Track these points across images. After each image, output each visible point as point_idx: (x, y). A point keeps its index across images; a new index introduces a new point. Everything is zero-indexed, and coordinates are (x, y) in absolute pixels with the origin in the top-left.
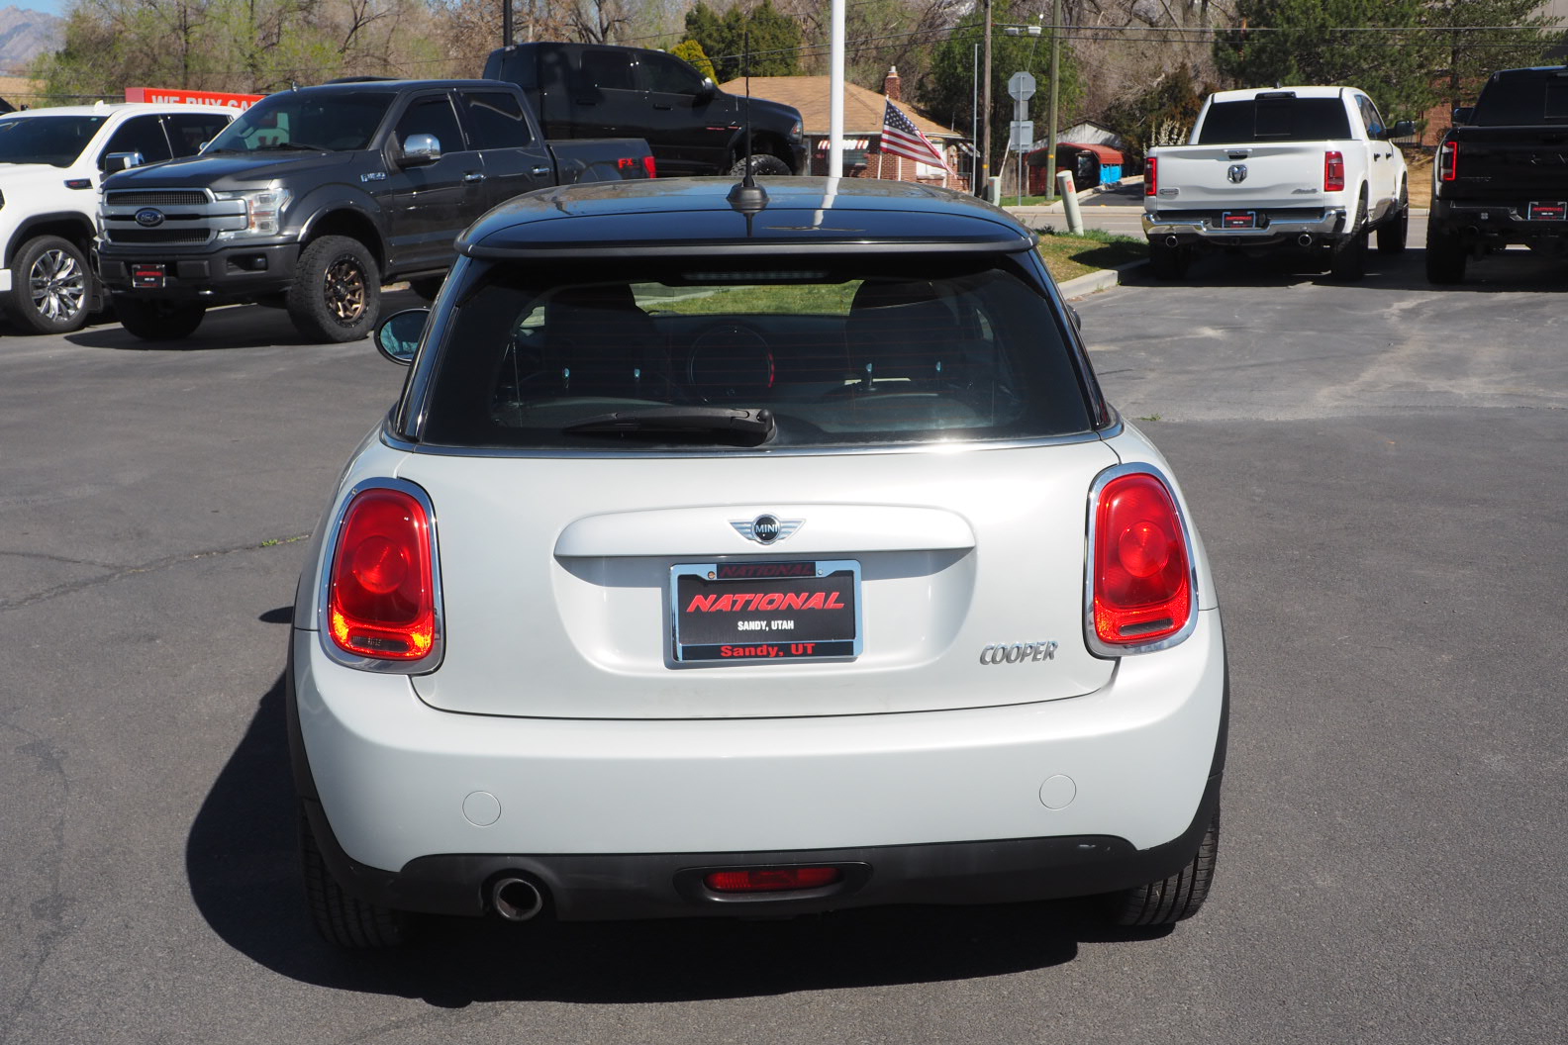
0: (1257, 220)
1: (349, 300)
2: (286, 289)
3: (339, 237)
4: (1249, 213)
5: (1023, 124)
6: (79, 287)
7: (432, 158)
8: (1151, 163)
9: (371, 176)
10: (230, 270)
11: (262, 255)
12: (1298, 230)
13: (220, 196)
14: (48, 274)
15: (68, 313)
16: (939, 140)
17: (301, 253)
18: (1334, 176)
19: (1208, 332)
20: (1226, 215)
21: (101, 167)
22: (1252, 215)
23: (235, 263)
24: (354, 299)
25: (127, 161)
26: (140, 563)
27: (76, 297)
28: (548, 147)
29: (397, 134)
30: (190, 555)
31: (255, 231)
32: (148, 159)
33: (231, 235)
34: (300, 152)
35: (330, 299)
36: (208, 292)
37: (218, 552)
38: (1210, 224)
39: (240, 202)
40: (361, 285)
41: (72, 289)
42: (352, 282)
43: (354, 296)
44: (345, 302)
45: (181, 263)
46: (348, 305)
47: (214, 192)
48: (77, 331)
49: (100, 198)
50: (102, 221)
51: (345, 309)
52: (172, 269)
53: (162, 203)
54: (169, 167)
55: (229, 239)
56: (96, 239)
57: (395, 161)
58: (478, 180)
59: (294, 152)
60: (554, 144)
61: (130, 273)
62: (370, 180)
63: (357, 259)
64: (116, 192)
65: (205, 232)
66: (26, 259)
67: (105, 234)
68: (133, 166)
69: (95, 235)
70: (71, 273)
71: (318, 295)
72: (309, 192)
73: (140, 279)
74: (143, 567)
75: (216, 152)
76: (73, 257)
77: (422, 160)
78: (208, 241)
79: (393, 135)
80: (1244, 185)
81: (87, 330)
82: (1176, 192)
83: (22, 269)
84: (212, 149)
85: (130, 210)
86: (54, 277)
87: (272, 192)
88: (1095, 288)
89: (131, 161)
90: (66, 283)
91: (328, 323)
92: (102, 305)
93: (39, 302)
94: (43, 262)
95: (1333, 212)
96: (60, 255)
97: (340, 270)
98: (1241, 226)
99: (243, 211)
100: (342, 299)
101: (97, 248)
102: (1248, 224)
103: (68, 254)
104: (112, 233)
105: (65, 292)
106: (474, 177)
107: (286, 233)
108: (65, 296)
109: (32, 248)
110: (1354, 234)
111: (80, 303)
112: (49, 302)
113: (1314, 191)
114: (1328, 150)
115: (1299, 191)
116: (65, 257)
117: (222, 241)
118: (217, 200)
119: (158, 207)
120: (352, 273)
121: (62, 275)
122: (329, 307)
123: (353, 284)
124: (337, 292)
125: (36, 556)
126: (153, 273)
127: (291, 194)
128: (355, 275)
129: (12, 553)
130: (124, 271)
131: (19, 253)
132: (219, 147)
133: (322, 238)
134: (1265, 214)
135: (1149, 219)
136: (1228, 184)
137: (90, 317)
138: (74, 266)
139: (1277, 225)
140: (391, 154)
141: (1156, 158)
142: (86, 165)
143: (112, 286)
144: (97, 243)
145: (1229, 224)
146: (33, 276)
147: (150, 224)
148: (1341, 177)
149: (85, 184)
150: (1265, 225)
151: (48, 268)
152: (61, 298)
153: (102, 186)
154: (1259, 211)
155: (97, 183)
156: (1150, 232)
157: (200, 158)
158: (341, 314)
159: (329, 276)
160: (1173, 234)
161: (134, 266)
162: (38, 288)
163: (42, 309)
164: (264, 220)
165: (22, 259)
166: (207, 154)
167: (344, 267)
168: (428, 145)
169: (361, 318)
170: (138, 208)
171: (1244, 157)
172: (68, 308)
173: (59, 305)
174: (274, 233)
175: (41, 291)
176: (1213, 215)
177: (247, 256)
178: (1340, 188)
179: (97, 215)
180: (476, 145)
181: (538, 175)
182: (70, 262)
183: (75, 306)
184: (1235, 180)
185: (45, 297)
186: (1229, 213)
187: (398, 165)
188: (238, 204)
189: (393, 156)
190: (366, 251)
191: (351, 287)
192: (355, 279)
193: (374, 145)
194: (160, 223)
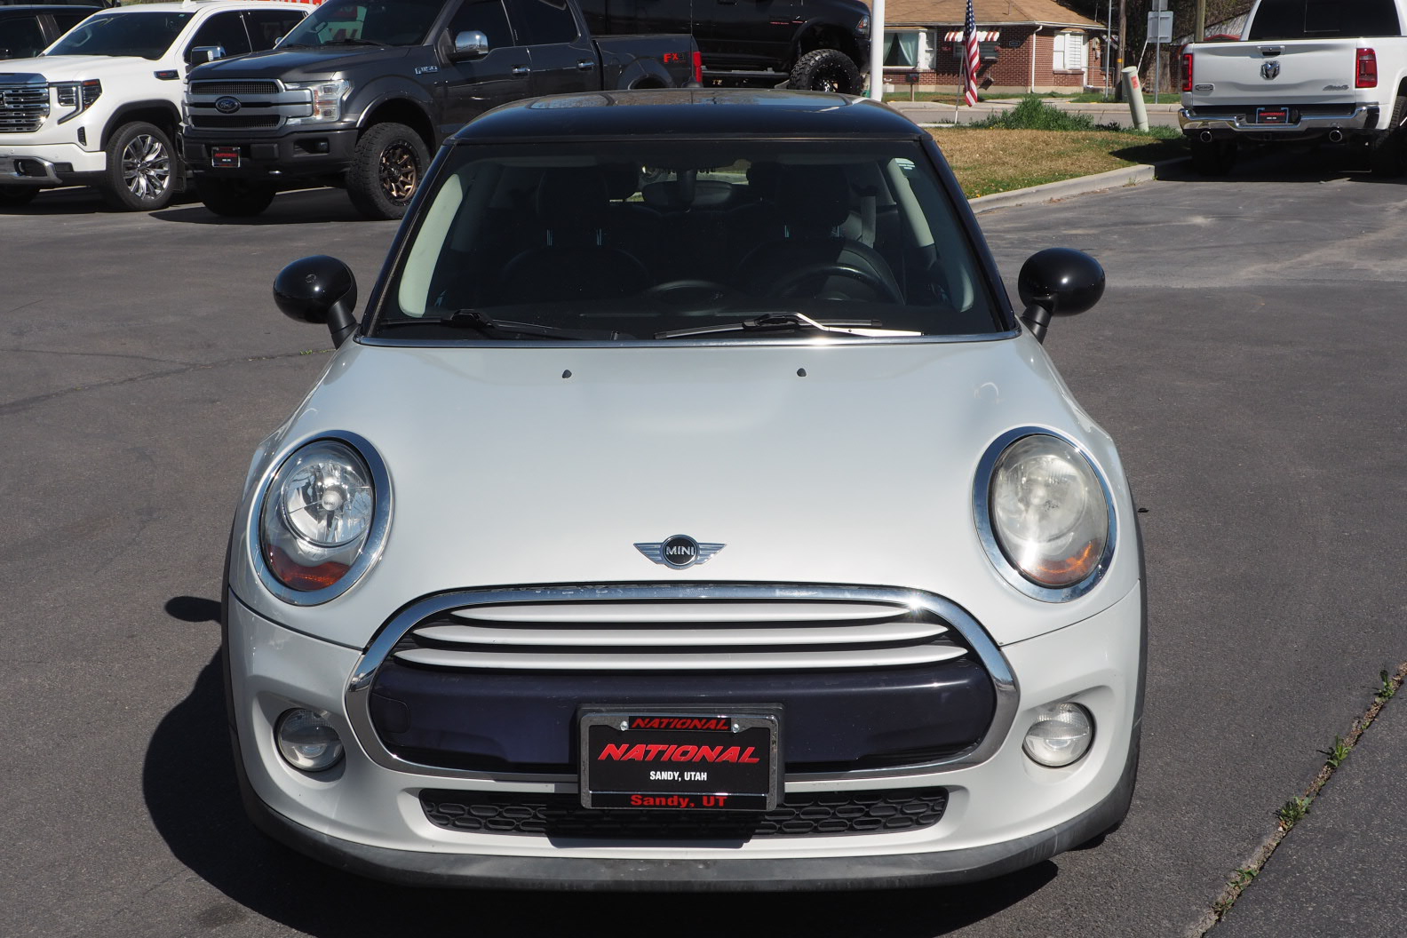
0: (1290, 117)
1: (402, 182)
2: (345, 170)
3: (394, 124)
4: (1282, 109)
5: (1163, 15)
6: (165, 169)
7: (481, 52)
8: (1188, 59)
9: (425, 69)
10: (296, 153)
11: (325, 139)
12: (1329, 126)
13: (289, 86)
14: (138, 157)
15: (154, 192)
16: (1079, 31)
17: (359, 137)
18: (1367, 71)
19: (1199, 220)
20: (1260, 111)
21: (186, 60)
22: (1285, 111)
23: (301, 146)
24: (406, 180)
25: (210, 54)
26: (208, 362)
27: (162, 178)
28: (594, 42)
29: (450, 30)
30: (246, 359)
31: (319, 117)
32: (230, 52)
33: (298, 121)
34: (362, 47)
35: (384, 180)
36: (277, 172)
37: (267, 357)
38: (1244, 120)
39: (307, 92)
40: (413, 168)
41: (159, 171)
42: (405, 165)
43: (407, 178)
44: (399, 183)
45: (253, 146)
46: (401, 187)
47: (283, 83)
48: (162, 208)
49: (185, 87)
50: (187, 108)
51: (398, 190)
52: (246, 152)
53: (238, 93)
54: (245, 60)
55: (296, 125)
56: (182, 124)
57: (447, 55)
58: (525, 74)
59: (357, 47)
60: (600, 39)
61: (210, 155)
62: (423, 73)
63: (409, 144)
64: (199, 81)
65: (275, 119)
66: (119, 143)
67: (189, 120)
68: (215, 59)
69: (181, 121)
70: (158, 157)
71: (374, 177)
72: (367, 84)
73: (218, 160)
74: (210, 365)
75: (289, 46)
76: (160, 141)
77: (471, 54)
78: (278, 126)
79: (446, 32)
80: (1277, 81)
81: (170, 209)
82: (1211, 88)
83: (115, 151)
84: (285, 44)
85: (211, 98)
86: (143, 159)
87: (336, 84)
88: (1127, 182)
89: (214, 54)
90: (154, 165)
91: (382, 202)
92: (185, 186)
93: (130, 182)
94: (134, 145)
95: (1364, 108)
96: (149, 140)
97: (394, 154)
98: (1273, 121)
99: (309, 99)
100: (395, 180)
101: (182, 132)
102: (1281, 120)
103: (156, 139)
104: (195, 119)
105: (152, 173)
106: (522, 70)
107: (347, 120)
108: (153, 176)
109: (125, 133)
110: (1392, 130)
111: (166, 184)
112: (138, 182)
113: (1346, 87)
114: (1360, 47)
115: (1330, 88)
116: (153, 142)
117: (291, 126)
118: (286, 89)
119: (236, 96)
120: (405, 157)
121: (151, 158)
122: (383, 187)
123: (406, 167)
124: (391, 174)
125: (133, 357)
126: (230, 155)
127: (351, 85)
128: (407, 159)
129: (114, 356)
130: (205, 154)
131: (113, 137)
132: (290, 42)
133: (379, 125)
134: (1297, 109)
135: (1184, 113)
136: (1262, 81)
137: (174, 197)
138: (161, 150)
139: (1308, 121)
140: (443, 49)
141: (1192, 55)
142: (174, 57)
143: (195, 167)
144: (182, 127)
145: (1262, 120)
146: (125, 158)
147: (227, 111)
148: (1374, 74)
149: (172, 75)
150: (1297, 121)
151: (138, 151)
152: (149, 179)
153: (187, 77)
154: (1292, 107)
155: (183, 74)
156: (1186, 127)
157: (275, 52)
158: (394, 193)
159: (384, 159)
160: (1208, 130)
161: (214, 148)
162: (129, 169)
163: (132, 188)
164: (327, 108)
165: (116, 142)
166: (281, 48)
167: (398, 151)
168: (478, 40)
169: (411, 197)
170: (218, 96)
171: (1277, 53)
172: (155, 188)
173: (147, 185)
174: (335, 120)
175: (132, 172)
176: (1247, 110)
177: (312, 140)
178: (1373, 84)
179: (183, 103)
180: (524, 41)
181: (582, 69)
182: (158, 146)
183: (161, 186)
184: (1268, 76)
185: (135, 177)
186: (1263, 109)
187: (450, 59)
188: (305, 94)
189: (446, 51)
190: (418, 137)
191: (404, 170)
192: (408, 163)
193: (428, 41)
194: (237, 110)
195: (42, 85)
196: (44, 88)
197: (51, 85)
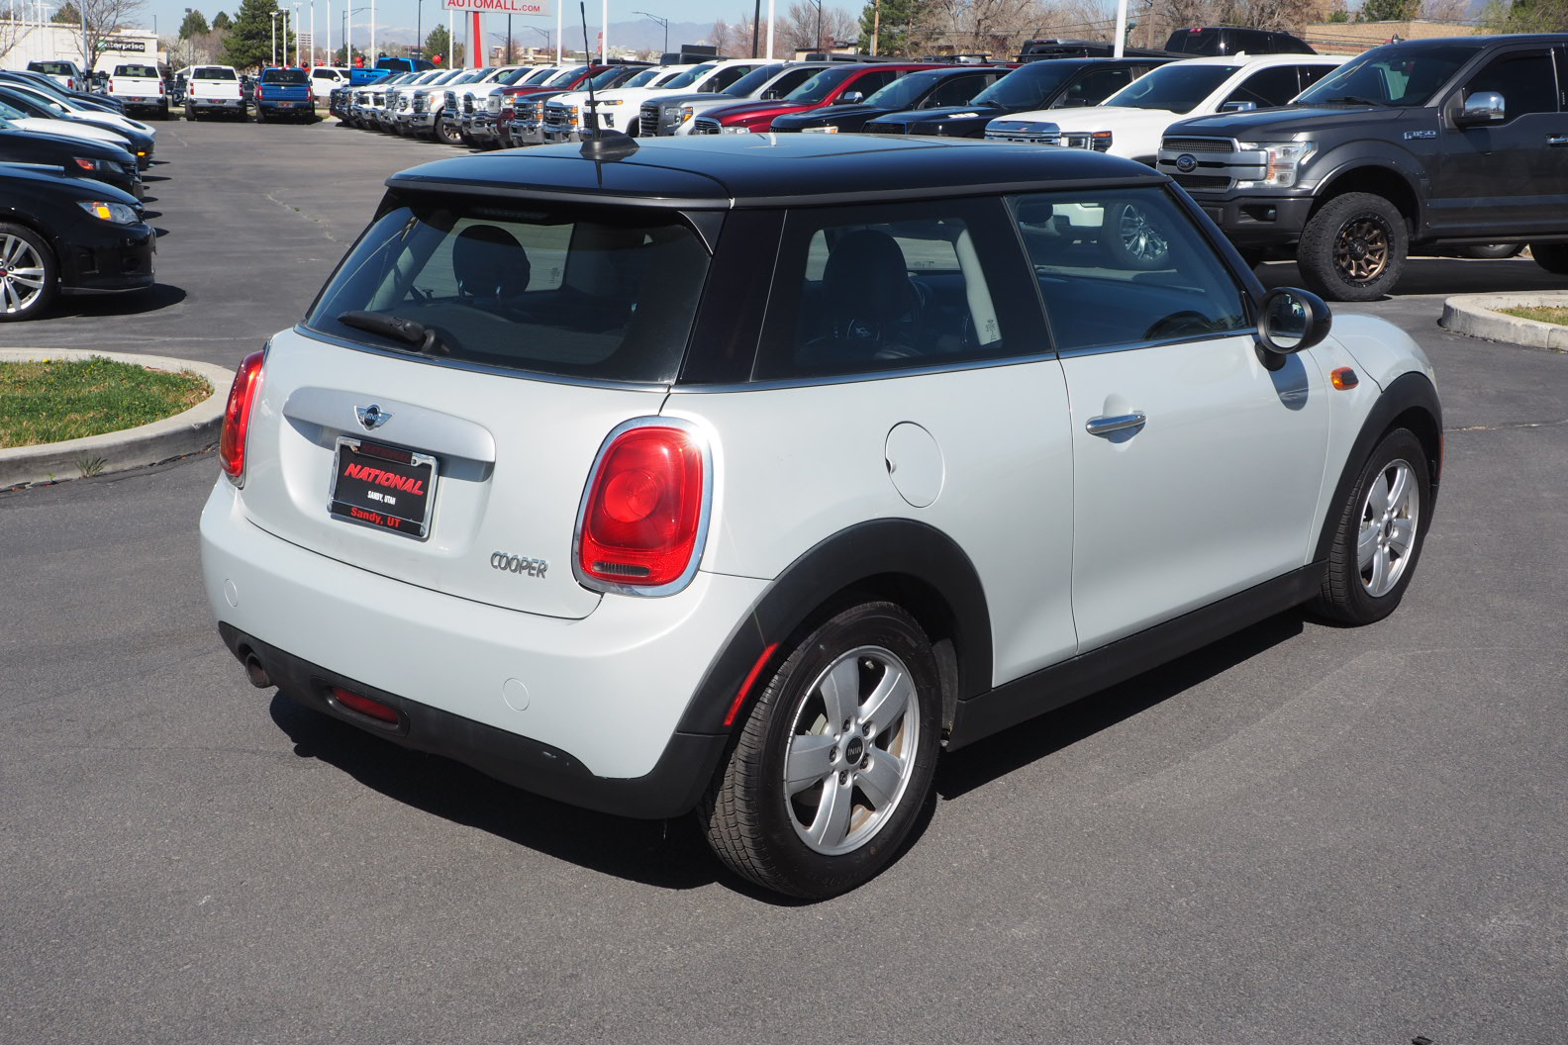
1: (1366, 260)
2: (1296, 241)
7: (1493, 117)
9: (1418, 134)
10: (1242, 219)
11: (1275, 207)
13: (1245, 146)
17: (1314, 207)
23: (1248, 213)
24: (1372, 258)
29: (1464, 90)
31: (1272, 182)
33: (1249, 185)
34: (1358, 106)
35: (1343, 257)
39: (1263, 153)
40: (1386, 244)
42: (1374, 241)
43: (1374, 256)
44: (1362, 262)
46: (1364, 265)
47: (1240, 142)
51: (1360, 268)
53: (1197, 150)
55: (1247, 189)
57: (1453, 119)
59: (1353, 106)
62: (1415, 138)
63: (1382, 219)
64: (1169, 137)
65: (1226, 181)
71: (1327, 252)
72: (1334, 148)
77: (1482, 120)
78: (1229, 188)
79: (1459, 91)
85: (1175, 156)
87: (1298, 145)
91: (1334, 281)
93: (1129, 239)
97: (1360, 228)
99: (1263, 162)
100: (1357, 258)
106: (1560, 140)
107: (1302, 187)
112: (1138, 240)
117: (1240, 190)
118: (1242, 149)
120: (1375, 232)
122: (1339, 265)
123: (1376, 243)
124: (1353, 250)
127: (1314, 147)
128: (1378, 235)
140: (1450, 111)
142: (1204, 111)
146: (1126, 215)
147: (1185, 169)
158: (1353, 273)
159: (1345, 234)
162: (1129, 226)
163: (1129, 246)
164: (1283, 172)
167: (1366, 225)
168: (1494, 102)
169: (1376, 278)
170: (1179, 154)
172: (1155, 249)
173: (1147, 244)
174: (1290, 185)
175: (1132, 230)
177: (1262, 204)
185: (1135, 235)
187: (1456, 124)
188: (1259, 155)
189: (1452, 112)
190: (1395, 211)
191: (1372, 247)
192: (1378, 239)
193: (1434, 102)
194: (1193, 169)
195: (1053, 135)
196: (1056, 138)
197: (1064, 135)
